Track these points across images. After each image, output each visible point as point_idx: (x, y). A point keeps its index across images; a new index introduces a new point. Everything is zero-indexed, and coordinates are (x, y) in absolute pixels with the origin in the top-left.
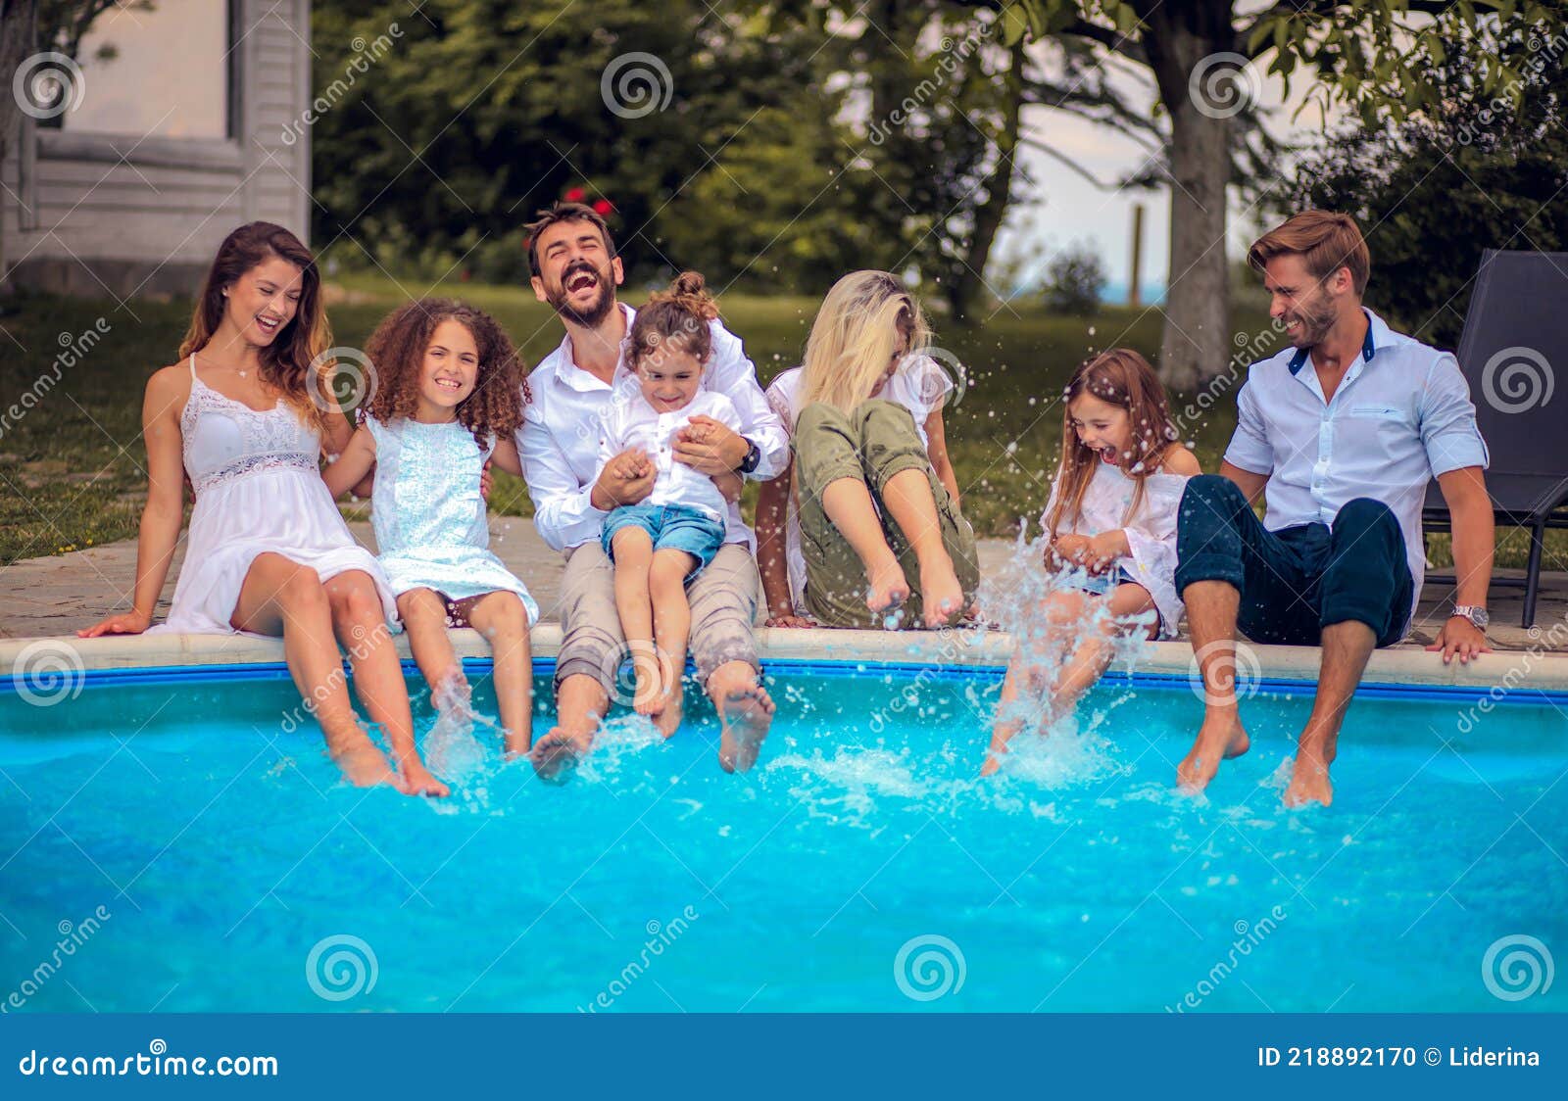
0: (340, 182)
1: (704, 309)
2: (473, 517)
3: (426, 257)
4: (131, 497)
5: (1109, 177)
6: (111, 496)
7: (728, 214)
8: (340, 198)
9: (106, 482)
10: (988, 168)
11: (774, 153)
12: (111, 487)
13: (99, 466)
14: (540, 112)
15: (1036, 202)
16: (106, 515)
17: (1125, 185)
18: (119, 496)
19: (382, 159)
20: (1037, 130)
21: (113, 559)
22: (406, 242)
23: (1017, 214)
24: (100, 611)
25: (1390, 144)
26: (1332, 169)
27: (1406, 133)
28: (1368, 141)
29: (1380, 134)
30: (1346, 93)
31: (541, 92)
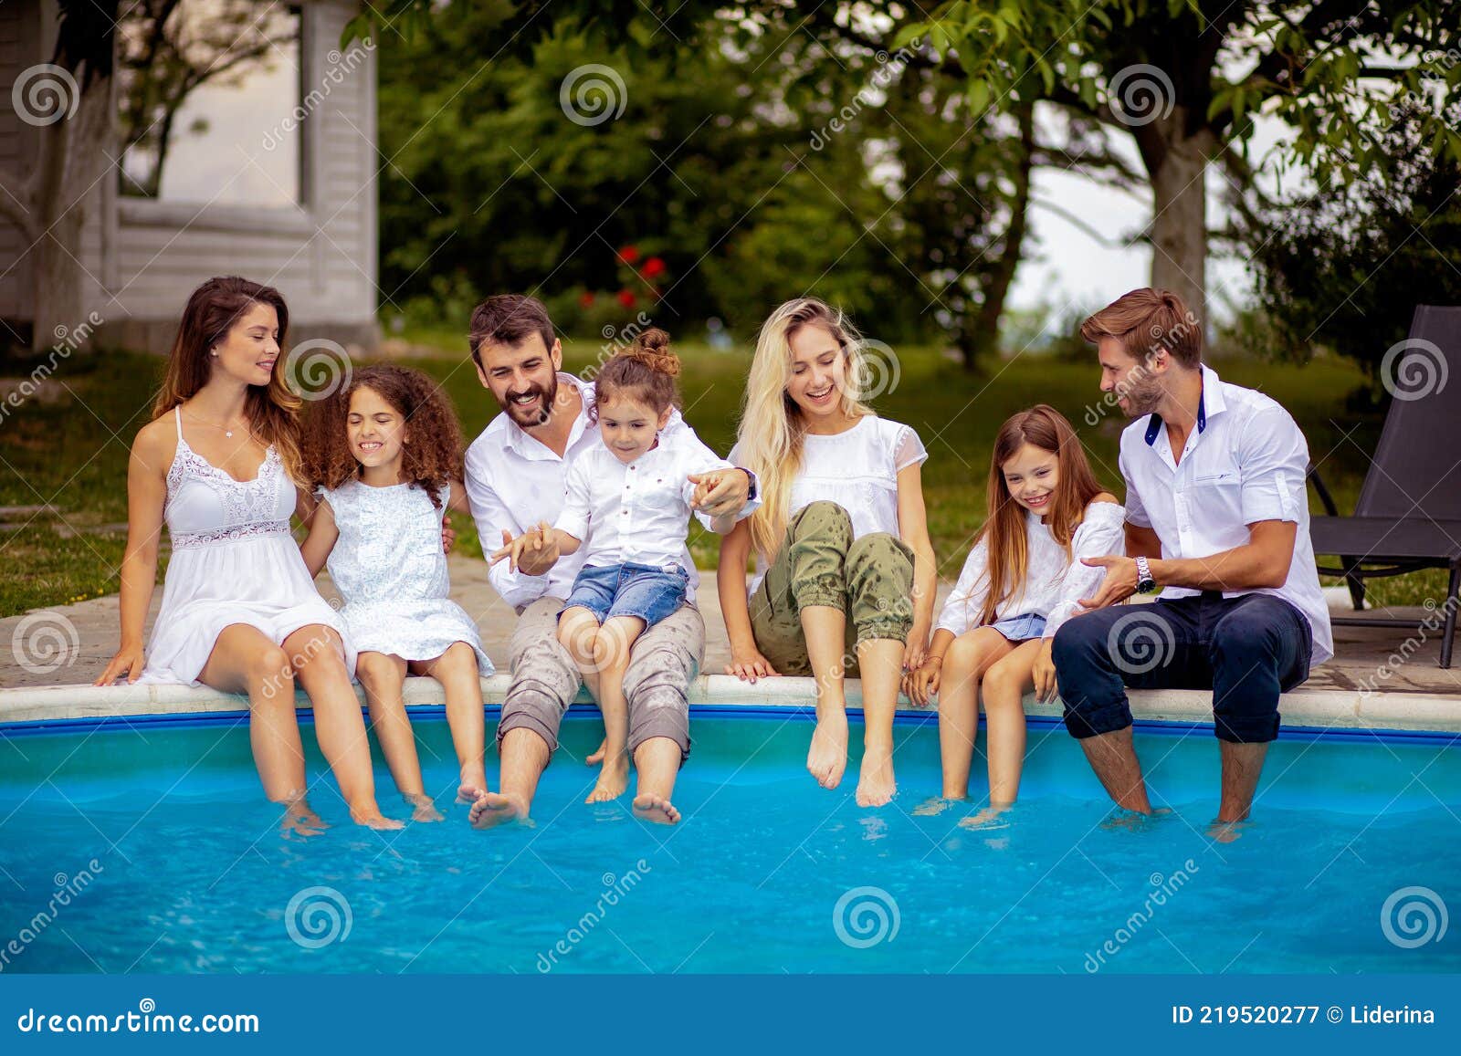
0: (415, 245)
1: (662, 362)
2: (432, 572)
5: (1113, 233)
7: (771, 271)
8: (413, 258)
10: (997, 227)
14: (595, 178)
15: (1041, 258)
17: (1128, 241)
19: (451, 223)
20: (1045, 190)
25: (1350, 204)
26: (1297, 228)
27: (1367, 195)
28: (1328, 201)
29: (1340, 195)
30: (1300, 157)
31: (597, 160)
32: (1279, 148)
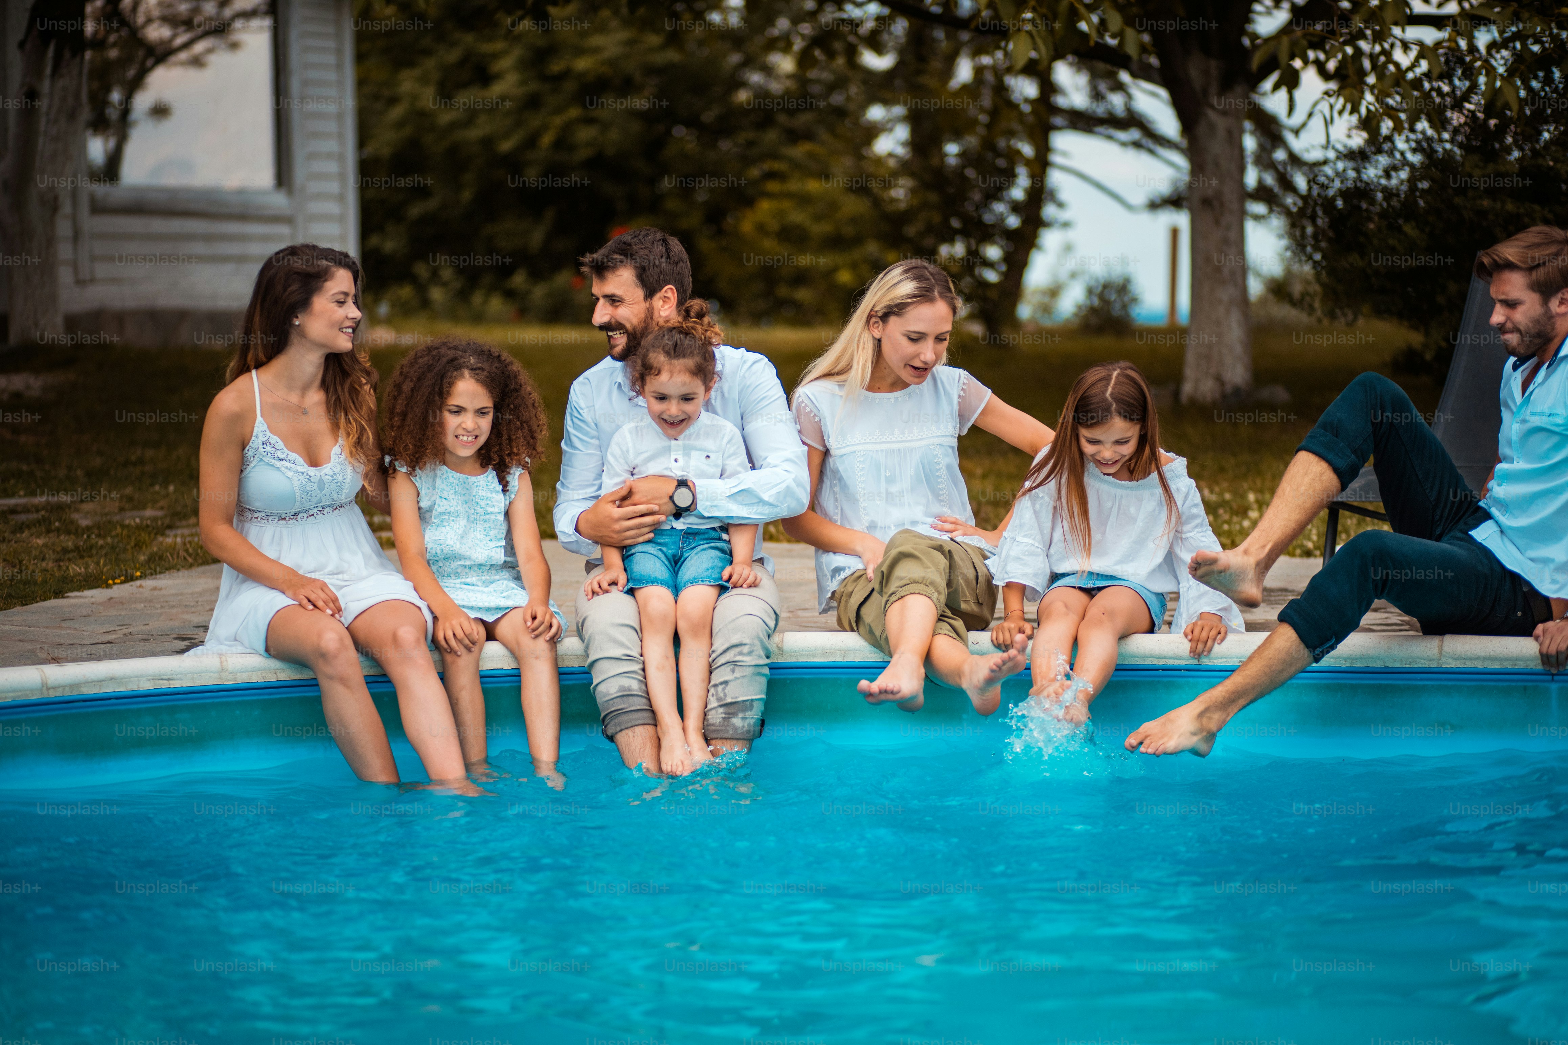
0: (391, 228)
1: (708, 333)
3: (477, 299)
4: (179, 532)
5: (1139, 198)
6: (161, 531)
7: (772, 249)
8: (391, 244)
9: (154, 519)
10: (1018, 193)
11: (813, 186)
12: (160, 523)
13: (150, 505)
14: (583, 154)
15: (1066, 225)
16: (155, 549)
17: (1154, 205)
18: (168, 532)
19: (432, 204)
20: (1065, 154)
21: (161, 589)
22: (457, 285)
23: (1050, 239)
24: (145, 637)
25: (1398, 156)
26: (1342, 182)
27: (1413, 145)
28: (1375, 154)
29: (1386, 146)
30: (1349, 107)
31: (585, 134)
32: (1326, 97)
